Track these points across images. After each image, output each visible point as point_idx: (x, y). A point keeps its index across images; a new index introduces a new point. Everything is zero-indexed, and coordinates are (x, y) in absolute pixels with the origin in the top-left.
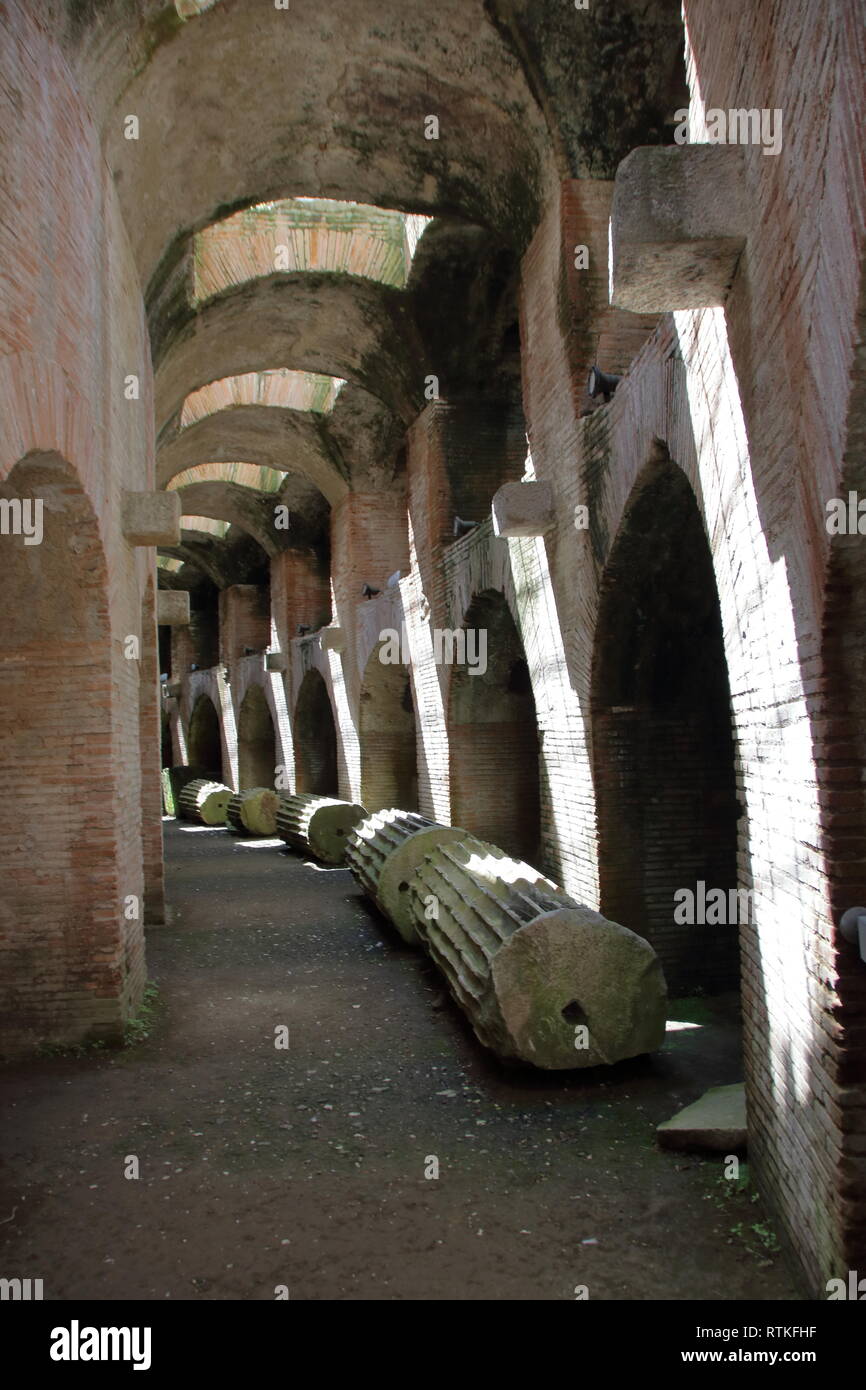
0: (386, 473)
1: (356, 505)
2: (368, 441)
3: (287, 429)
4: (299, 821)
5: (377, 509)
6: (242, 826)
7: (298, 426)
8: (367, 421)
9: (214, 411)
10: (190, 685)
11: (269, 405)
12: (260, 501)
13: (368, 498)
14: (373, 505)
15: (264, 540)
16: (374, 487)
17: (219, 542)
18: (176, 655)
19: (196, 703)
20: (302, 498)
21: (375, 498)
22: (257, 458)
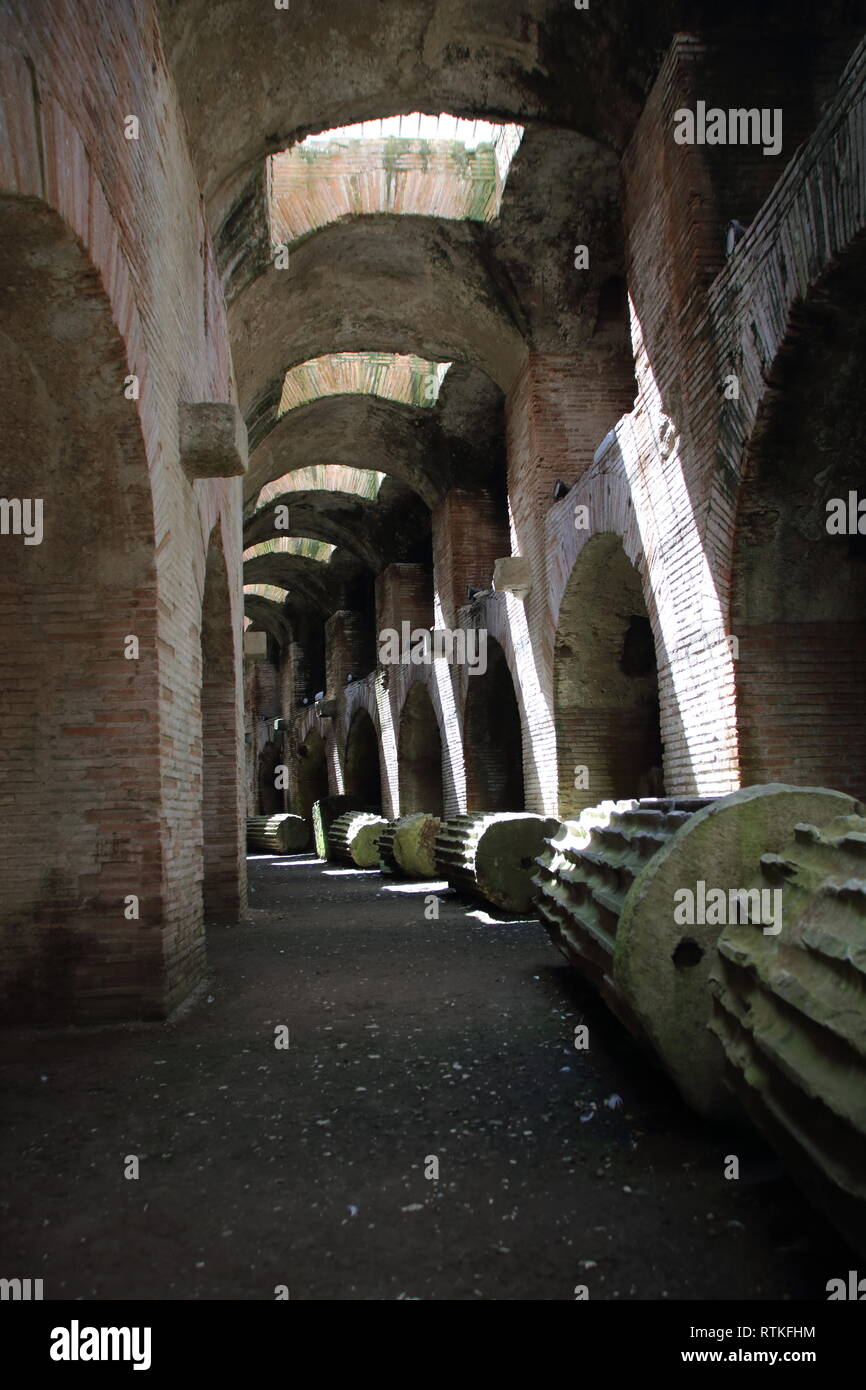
0: (583, 323)
1: (540, 369)
2: (555, 270)
3: (433, 261)
4: (463, 847)
5: (573, 376)
6: (397, 865)
7: (450, 251)
8: (553, 234)
9: (321, 223)
10: (345, 699)
11: (403, 212)
12: (412, 422)
13: (560, 361)
14: (568, 372)
15: (421, 487)
16: (566, 346)
17: (369, 508)
18: (331, 666)
19: (353, 721)
20: (469, 415)
21: (569, 361)
22: (399, 338)
